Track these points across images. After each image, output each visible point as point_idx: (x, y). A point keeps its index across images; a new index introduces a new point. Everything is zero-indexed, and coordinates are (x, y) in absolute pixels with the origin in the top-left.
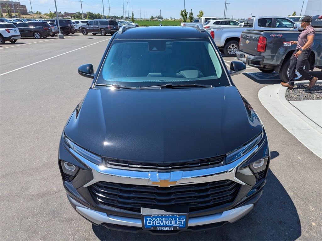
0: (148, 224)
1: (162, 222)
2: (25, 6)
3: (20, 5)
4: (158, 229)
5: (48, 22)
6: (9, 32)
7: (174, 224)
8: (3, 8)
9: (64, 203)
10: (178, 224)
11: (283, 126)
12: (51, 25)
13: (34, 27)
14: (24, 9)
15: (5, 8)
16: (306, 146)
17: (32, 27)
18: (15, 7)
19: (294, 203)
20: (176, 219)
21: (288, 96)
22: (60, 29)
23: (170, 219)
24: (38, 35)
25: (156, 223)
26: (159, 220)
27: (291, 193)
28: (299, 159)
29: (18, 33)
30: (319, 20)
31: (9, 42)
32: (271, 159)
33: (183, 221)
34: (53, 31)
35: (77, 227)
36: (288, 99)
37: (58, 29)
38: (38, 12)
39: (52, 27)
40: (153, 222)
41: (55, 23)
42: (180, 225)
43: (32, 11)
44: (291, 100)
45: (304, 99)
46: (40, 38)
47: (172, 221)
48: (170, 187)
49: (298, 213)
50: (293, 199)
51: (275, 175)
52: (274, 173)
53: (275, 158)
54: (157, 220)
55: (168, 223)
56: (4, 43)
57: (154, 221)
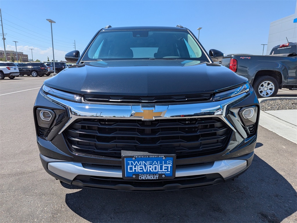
0: (129, 171)
1: (145, 166)
2: (27, 55)
3: (23, 54)
4: (140, 178)
5: (45, 64)
6: (9, 69)
7: (159, 171)
8: (8, 57)
9: (37, 181)
10: (164, 170)
11: (262, 126)
12: (48, 66)
13: (32, 67)
14: (26, 57)
15: (10, 57)
16: (288, 139)
17: (30, 67)
18: (18, 56)
19: (288, 180)
20: (161, 163)
21: (263, 107)
22: (56, 70)
23: (155, 163)
24: (34, 74)
25: (138, 169)
26: (142, 165)
27: (283, 173)
28: (283, 148)
29: (18, 71)
30: (280, 48)
31: (8, 78)
32: (255, 148)
33: (169, 166)
34: (49, 71)
35: (48, 200)
36: (263, 109)
37: (54, 69)
38: (37, 60)
39: (48, 67)
40: (135, 167)
41: (51, 65)
42: (166, 172)
43: (32, 60)
44: (266, 110)
45: (278, 109)
46: (36, 76)
47: (157, 166)
48: (154, 120)
49: (294, 188)
50: (285, 178)
51: (263, 159)
52: (261, 158)
53: (259, 147)
54: (140, 165)
55: (152, 169)
56: (3, 79)
57: (137, 166)
